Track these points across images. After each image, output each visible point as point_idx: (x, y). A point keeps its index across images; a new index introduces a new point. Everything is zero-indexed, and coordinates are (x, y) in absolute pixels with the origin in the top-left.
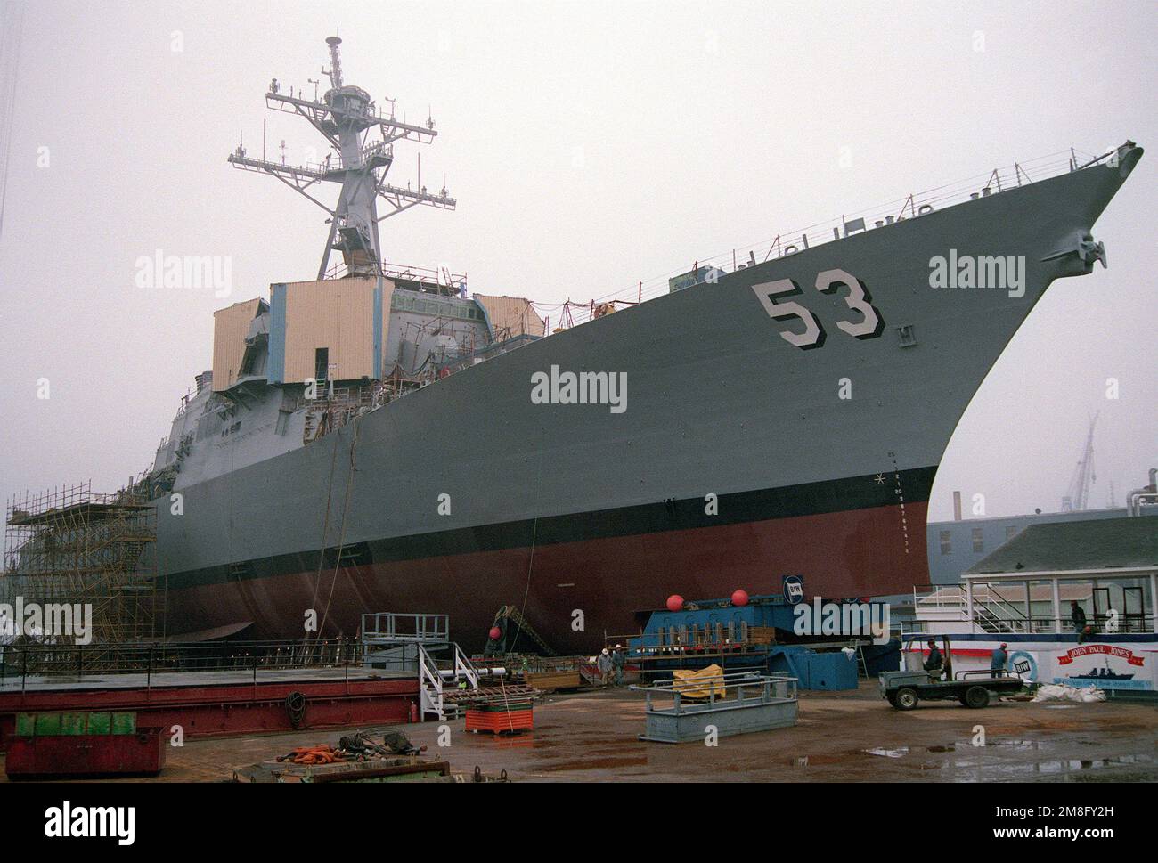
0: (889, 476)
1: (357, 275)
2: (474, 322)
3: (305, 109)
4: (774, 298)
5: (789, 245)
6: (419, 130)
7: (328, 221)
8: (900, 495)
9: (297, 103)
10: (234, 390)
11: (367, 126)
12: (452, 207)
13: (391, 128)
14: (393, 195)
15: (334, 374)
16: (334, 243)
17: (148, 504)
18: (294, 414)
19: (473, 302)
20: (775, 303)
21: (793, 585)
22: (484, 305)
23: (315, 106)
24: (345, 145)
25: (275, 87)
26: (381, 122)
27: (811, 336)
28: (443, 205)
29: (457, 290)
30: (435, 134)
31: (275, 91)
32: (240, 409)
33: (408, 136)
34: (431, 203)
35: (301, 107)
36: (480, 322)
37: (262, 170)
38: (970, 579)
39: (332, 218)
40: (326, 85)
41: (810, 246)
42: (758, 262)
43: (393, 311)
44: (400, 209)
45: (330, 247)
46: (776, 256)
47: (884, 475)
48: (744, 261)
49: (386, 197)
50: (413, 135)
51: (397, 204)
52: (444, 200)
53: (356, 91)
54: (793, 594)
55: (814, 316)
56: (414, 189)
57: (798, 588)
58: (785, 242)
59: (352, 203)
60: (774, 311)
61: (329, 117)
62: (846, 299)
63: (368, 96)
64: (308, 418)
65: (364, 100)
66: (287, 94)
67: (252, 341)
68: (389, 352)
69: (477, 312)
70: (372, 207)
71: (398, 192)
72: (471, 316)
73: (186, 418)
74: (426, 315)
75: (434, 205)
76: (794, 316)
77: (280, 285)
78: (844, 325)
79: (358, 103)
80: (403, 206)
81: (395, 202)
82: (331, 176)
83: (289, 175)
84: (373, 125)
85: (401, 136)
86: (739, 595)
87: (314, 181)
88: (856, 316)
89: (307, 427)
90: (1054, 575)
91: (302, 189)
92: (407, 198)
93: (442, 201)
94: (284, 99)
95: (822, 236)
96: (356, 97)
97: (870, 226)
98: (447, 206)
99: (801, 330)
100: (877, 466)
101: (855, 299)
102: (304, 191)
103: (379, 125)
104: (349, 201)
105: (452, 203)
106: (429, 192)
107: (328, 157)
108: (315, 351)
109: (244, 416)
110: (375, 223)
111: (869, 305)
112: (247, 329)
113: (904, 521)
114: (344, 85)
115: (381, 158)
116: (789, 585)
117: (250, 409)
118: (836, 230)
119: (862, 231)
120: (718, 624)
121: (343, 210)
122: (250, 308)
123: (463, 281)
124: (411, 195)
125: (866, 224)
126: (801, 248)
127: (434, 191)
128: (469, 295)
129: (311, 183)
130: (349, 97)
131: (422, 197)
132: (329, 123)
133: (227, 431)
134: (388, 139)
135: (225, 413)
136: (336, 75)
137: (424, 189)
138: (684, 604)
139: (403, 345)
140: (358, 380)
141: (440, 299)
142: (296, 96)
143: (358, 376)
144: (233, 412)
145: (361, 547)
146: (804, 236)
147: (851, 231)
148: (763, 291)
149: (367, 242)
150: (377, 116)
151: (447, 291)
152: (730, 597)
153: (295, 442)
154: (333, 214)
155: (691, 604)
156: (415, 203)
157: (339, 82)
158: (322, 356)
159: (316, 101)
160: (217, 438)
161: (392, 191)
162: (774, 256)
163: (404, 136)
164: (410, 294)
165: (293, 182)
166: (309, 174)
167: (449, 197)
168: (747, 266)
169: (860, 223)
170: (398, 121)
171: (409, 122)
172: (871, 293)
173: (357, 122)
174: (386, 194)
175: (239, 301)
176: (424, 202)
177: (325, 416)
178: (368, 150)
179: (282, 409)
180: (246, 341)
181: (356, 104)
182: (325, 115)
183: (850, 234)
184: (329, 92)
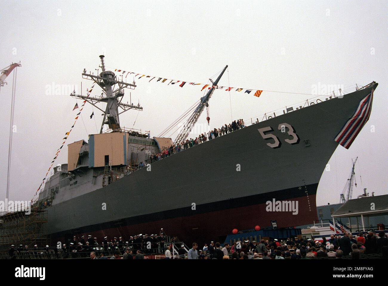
0: (303, 187)
1: (115, 131)
2: (154, 146)
3: (94, 78)
4: (265, 133)
5: (269, 116)
6: (131, 85)
7: (103, 115)
8: (307, 193)
9: (92, 77)
10: (76, 170)
11: (115, 83)
12: (142, 110)
13: (122, 84)
14: (123, 106)
15: (111, 164)
16: (105, 122)
17: (45, 210)
18: (98, 177)
19: (154, 140)
20: (265, 134)
21: (274, 223)
22: (157, 140)
23: (97, 77)
24: (107, 90)
25: (85, 71)
26: (119, 83)
27: (277, 144)
28: (139, 109)
29: (147, 136)
30: (136, 86)
31: (85, 73)
32: (77, 176)
33: (127, 87)
34: (135, 108)
35: (93, 78)
36: (155, 146)
37: (81, 98)
38: (334, 217)
39: (104, 114)
40: (101, 71)
41: (276, 116)
42: (259, 122)
43: (129, 143)
44: (125, 110)
45: (103, 123)
46: (265, 120)
47: (301, 187)
48: (255, 121)
49: (121, 107)
50: (129, 86)
51: (124, 109)
52: (139, 108)
53: (111, 73)
54: (274, 226)
55: (278, 138)
56: (129, 104)
57: (275, 224)
58: (268, 115)
59: (110, 109)
60: (265, 137)
61: (102, 81)
62: (288, 132)
63: (114, 74)
64: (104, 178)
65: (113, 75)
66: (89, 74)
67: (81, 154)
68: (128, 156)
69: (154, 143)
70: (117, 110)
71: (124, 105)
72: (152, 144)
73: (51, 182)
74: (139, 144)
75: (136, 109)
76: (271, 138)
77: (92, 135)
78: (287, 140)
79: (111, 76)
80: (126, 109)
81: (124, 108)
82: (103, 100)
83: (90, 100)
84: (116, 83)
85: (125, 87)
86: (257, 227)
87: (98, 102)
88: (291, 137)
89: (103, 181)
90: (361, 214)
91: (94, 104)
92: (127, 107)
93: (138, 108)
94: (88, 75)
95: (279, 113)
96: (111, 75)
97: (295, 109)
98: (140, 110)
99: (273, 142)
100: (299, 184)
101: (291, 132)
102: (95, 105)
103: (118, 83)
104: (109, 108)
105: (142, 108)
106: (134, 105)
107: (102, 94)
108: (104, 156)
109: (79, 179)
110: (118, 115)
111: (295, 134)
112: (79, 150)
113: (309, 201)
114: (106, 71)
115: (121, 94)
116: (273, 223)
117: (81, 177)
118: (284, 111)
119: (292, 111)
120: (251, 237)
121: (108, 111)
122: (80, 143)
123: (149, 133)
124: (128, 106)
125: (293, 109)
126: (273, 117)
127: (136, 105)
128: (151, 137)
129: (97, 102)
130: (108, 74)
131: (132, 107)
132: (102, 83)
133: (72, 184)
134: (121, 88)
135: (71, 178)
136: (103, 67)
137: (132, 104)
138: (238, 231)
139: (132, 154)
140: (120, 165)
141: (143, 139)
142: (92, 74)
143: (119, 164)
144: (74, 178)
145: (123, 220)
146: (274, 113)
147: (289, 111)
148: (261, 131)
149: (116, 121)
150: (118, 80)
151: (145, 136)
152: (254, 228)
153: (99, 186)
154: (104, 112)
155: (240, 232)
156: (130, 109)
157: (104, 70)
158: (107, 158)
159: (98, 76)
160: (68, 187)
161: (122, 105)
162: (265, 119)
163: (126, 87)
164: (133, 138)
165: (91, 102)
166: (96, 100)
167: (140, 106)
168: (255, 123)
169: (292, 108)
170: (124, 82)
171: (128, 83)
172: (296, 130)
173: (111, 82)
174: (121, 106)
175: (76, 141)
176: (133, 108)
177: (109, 177)
178: (115, 91)
179: (94, 175)
180: (79, 154)
181: (111, 77)
182: (101, 80)
183: (289, 112)
184: (102, 73)
